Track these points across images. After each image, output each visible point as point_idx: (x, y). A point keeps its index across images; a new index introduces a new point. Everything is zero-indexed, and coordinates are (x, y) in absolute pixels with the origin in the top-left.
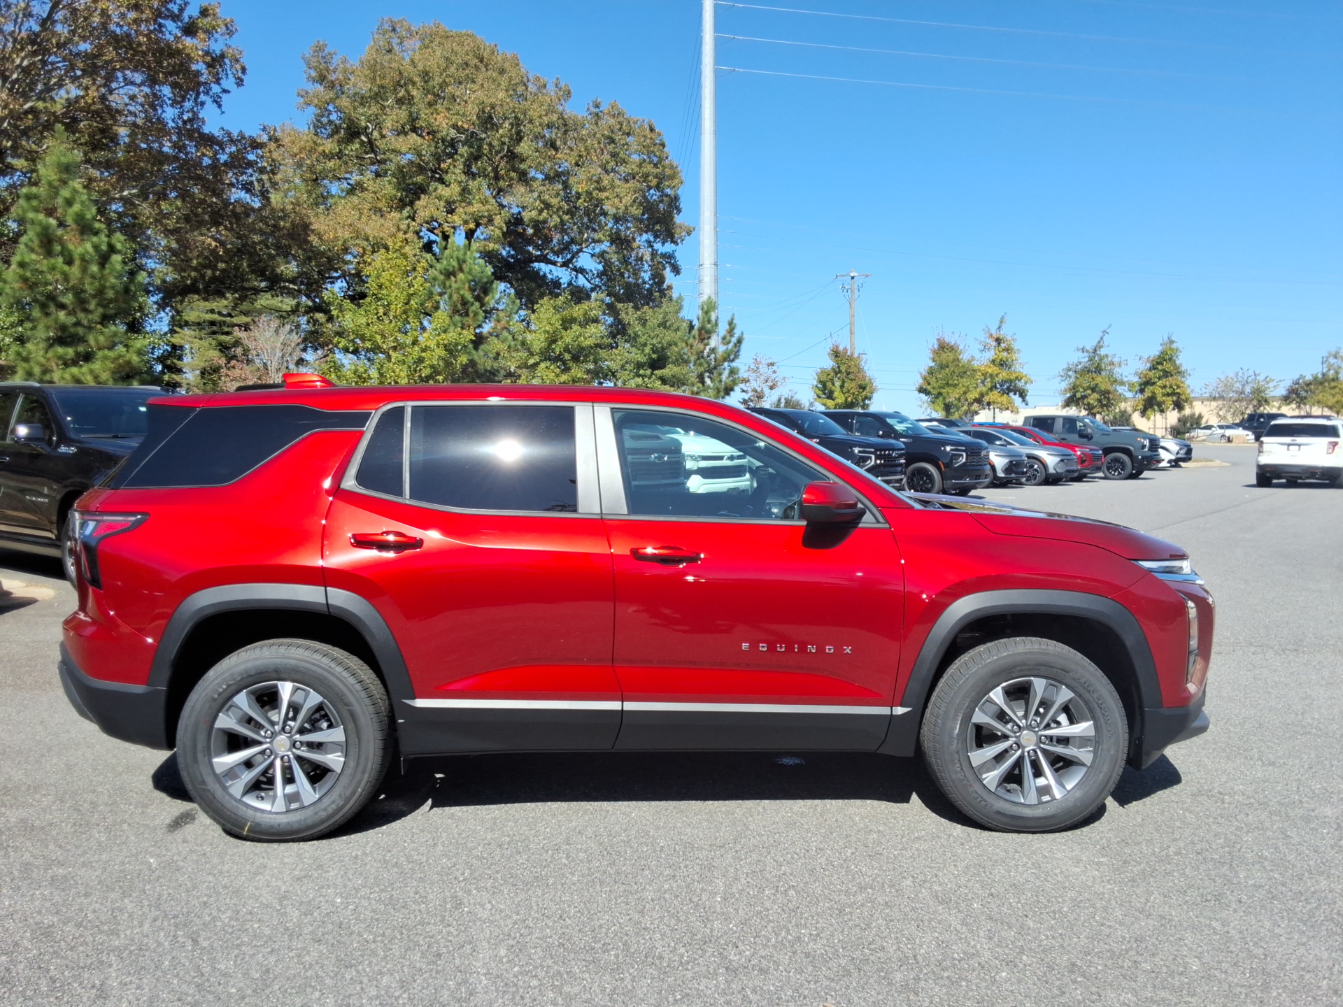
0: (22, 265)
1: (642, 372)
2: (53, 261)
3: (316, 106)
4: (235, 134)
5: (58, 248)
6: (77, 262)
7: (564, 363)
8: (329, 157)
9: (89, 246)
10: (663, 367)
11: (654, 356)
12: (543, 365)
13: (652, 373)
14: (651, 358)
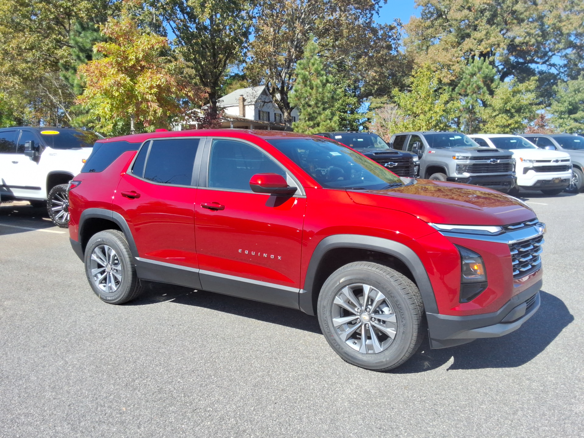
0: (296, 91)
1: (563, 116)
2: (306, 88)
3: (422, 6)
4: (383, 25)
5: (308, 83)
6: (315, 88)
7: (512, 114)
8: (428, 27)
9: (319, 81)
10: (575, 113)
11: (570, 107)
12: (500, 116)
13: (569, 117)
14: (568, 109)
